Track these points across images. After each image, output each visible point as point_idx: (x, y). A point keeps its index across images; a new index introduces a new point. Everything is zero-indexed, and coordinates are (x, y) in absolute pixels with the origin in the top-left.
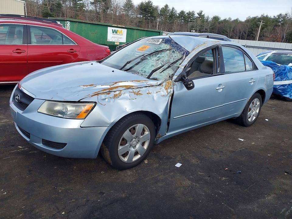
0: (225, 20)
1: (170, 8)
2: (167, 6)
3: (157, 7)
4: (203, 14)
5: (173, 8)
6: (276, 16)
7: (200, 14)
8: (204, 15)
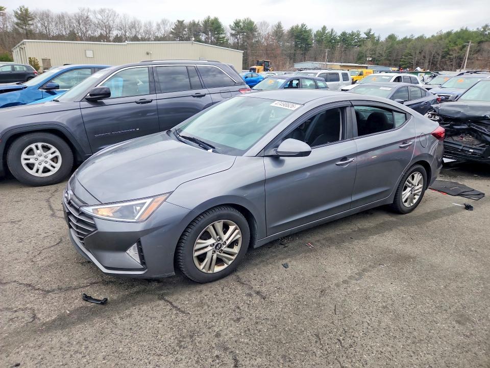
0: (405, 39)
1: (328, 30)
2: (324, 28)
3: (310, 30)
4: (372, 33)
5: (332, 30)
6: (480, 28)
7: (368, 34)
8: (373, 35)
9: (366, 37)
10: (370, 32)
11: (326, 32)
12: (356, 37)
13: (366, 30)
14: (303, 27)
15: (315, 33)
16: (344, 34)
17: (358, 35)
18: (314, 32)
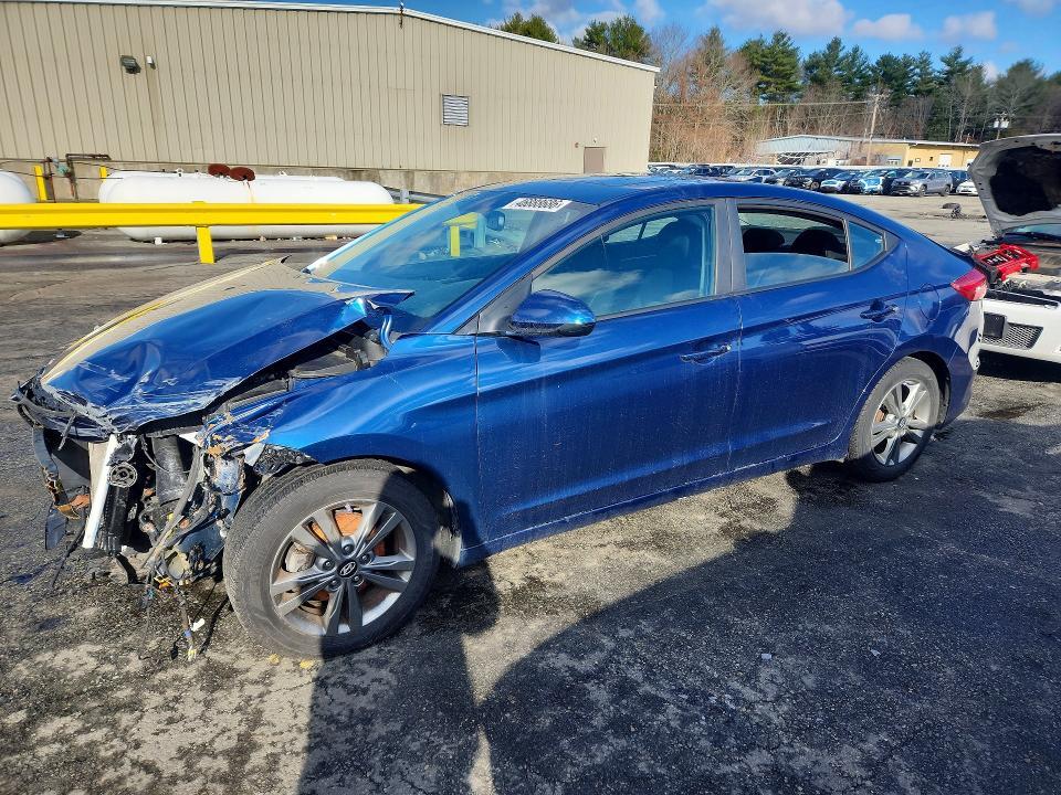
9: (947, 68)
10: (957, 56)
11: (841, 55)
12: (918, 70)
13: (947, 52)
14: (778, 41)
15: (807, 59)
16: (886, 61)
17: (924, 63)
18: (804, 56)
